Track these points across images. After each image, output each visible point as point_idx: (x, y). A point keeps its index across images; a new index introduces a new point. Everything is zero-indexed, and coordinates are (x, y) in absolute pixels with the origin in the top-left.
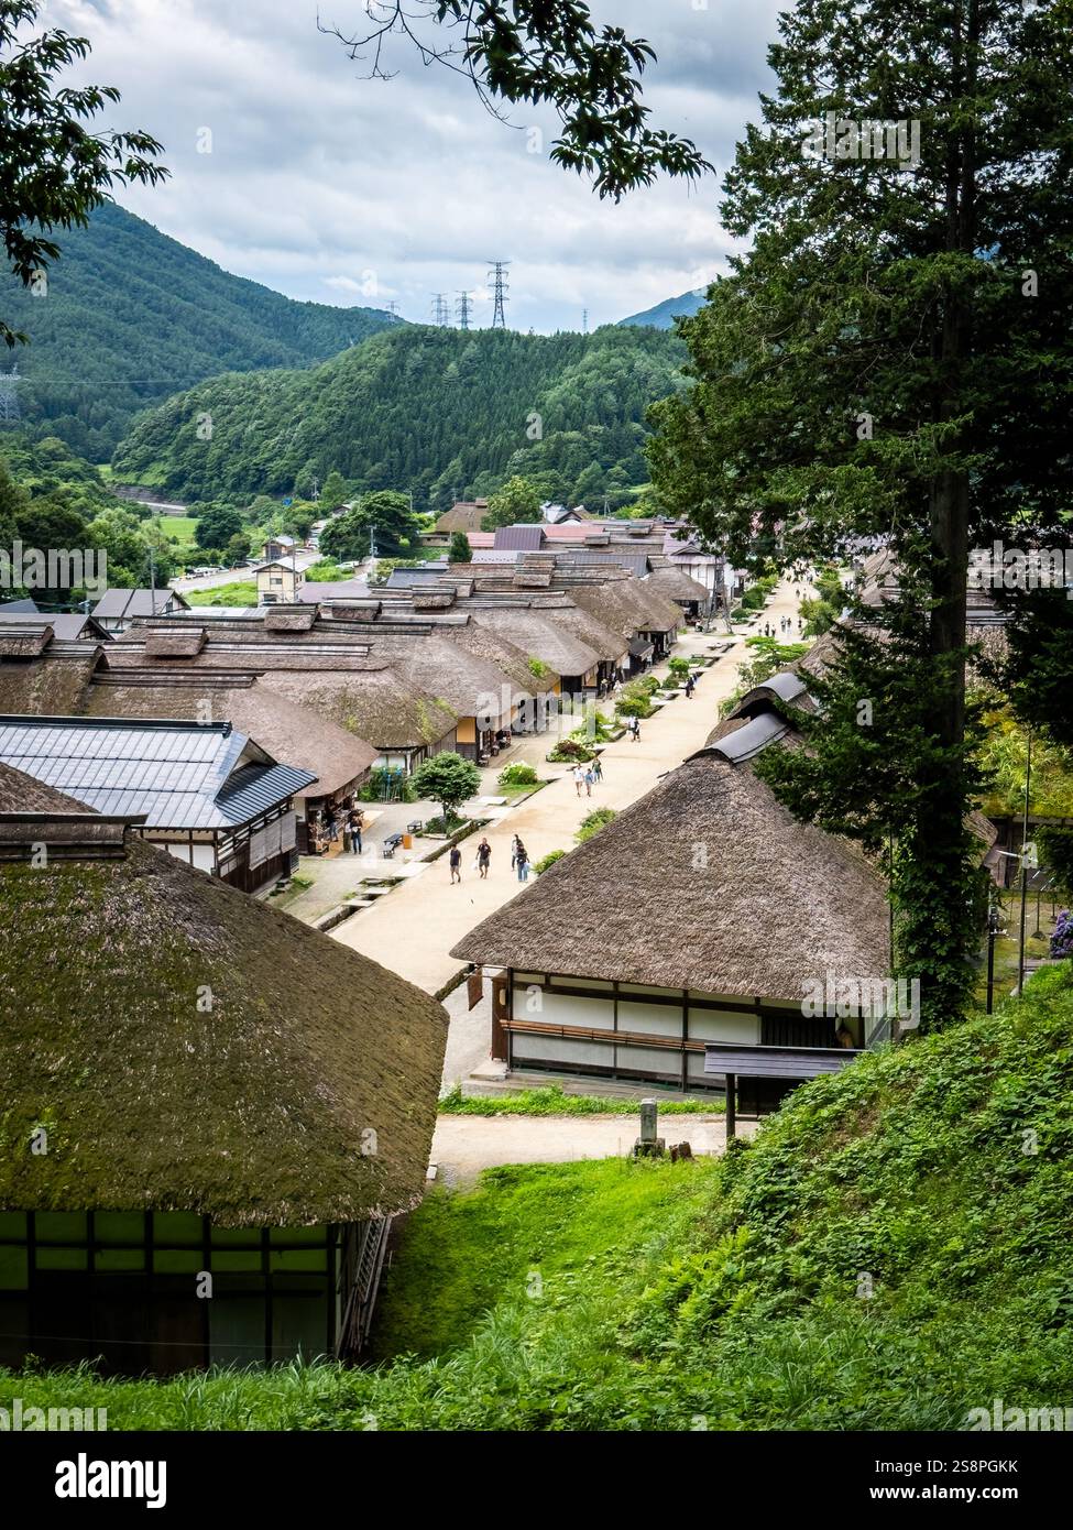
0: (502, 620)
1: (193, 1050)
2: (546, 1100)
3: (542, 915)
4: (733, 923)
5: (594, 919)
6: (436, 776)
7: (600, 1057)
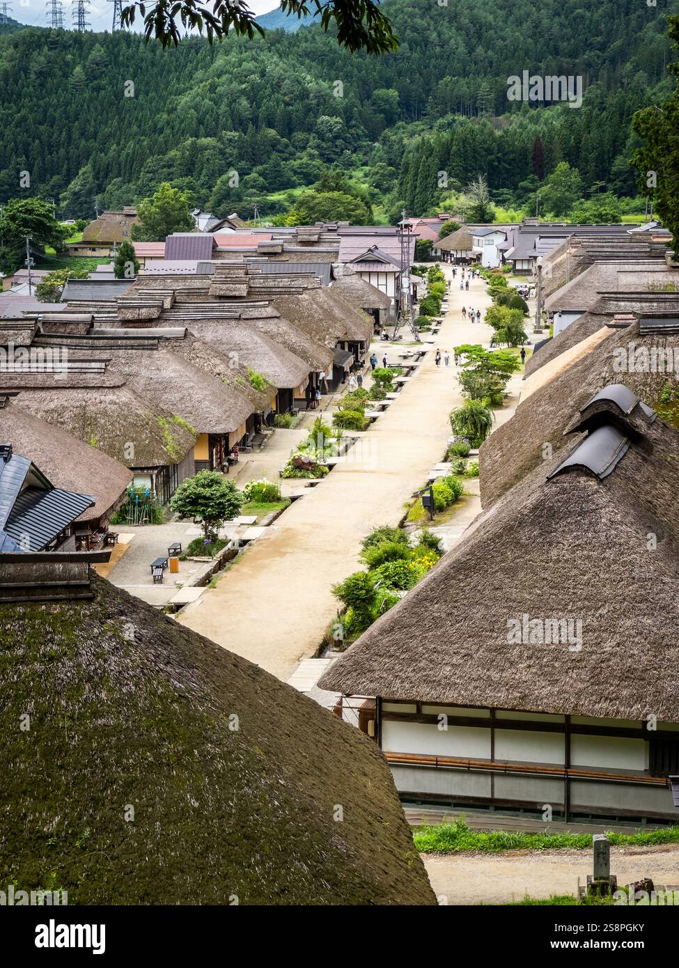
0: (211, 333)
1: (197, 805)
2: (453, 837)
3: (414, 643)
4: (618, 645)
5: (470, 644)
6: (199, 496)
7: (476, 787)
